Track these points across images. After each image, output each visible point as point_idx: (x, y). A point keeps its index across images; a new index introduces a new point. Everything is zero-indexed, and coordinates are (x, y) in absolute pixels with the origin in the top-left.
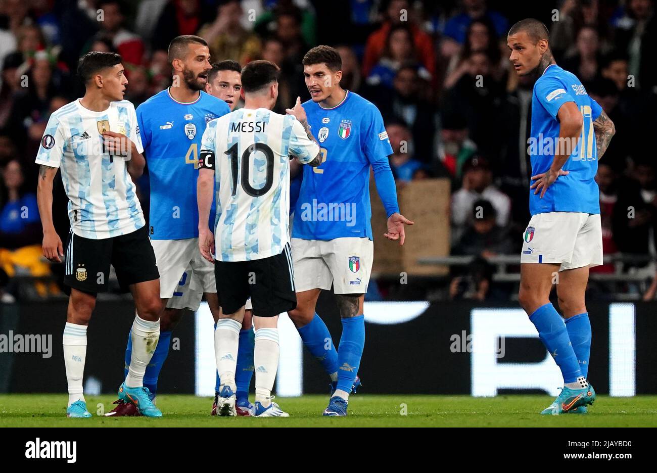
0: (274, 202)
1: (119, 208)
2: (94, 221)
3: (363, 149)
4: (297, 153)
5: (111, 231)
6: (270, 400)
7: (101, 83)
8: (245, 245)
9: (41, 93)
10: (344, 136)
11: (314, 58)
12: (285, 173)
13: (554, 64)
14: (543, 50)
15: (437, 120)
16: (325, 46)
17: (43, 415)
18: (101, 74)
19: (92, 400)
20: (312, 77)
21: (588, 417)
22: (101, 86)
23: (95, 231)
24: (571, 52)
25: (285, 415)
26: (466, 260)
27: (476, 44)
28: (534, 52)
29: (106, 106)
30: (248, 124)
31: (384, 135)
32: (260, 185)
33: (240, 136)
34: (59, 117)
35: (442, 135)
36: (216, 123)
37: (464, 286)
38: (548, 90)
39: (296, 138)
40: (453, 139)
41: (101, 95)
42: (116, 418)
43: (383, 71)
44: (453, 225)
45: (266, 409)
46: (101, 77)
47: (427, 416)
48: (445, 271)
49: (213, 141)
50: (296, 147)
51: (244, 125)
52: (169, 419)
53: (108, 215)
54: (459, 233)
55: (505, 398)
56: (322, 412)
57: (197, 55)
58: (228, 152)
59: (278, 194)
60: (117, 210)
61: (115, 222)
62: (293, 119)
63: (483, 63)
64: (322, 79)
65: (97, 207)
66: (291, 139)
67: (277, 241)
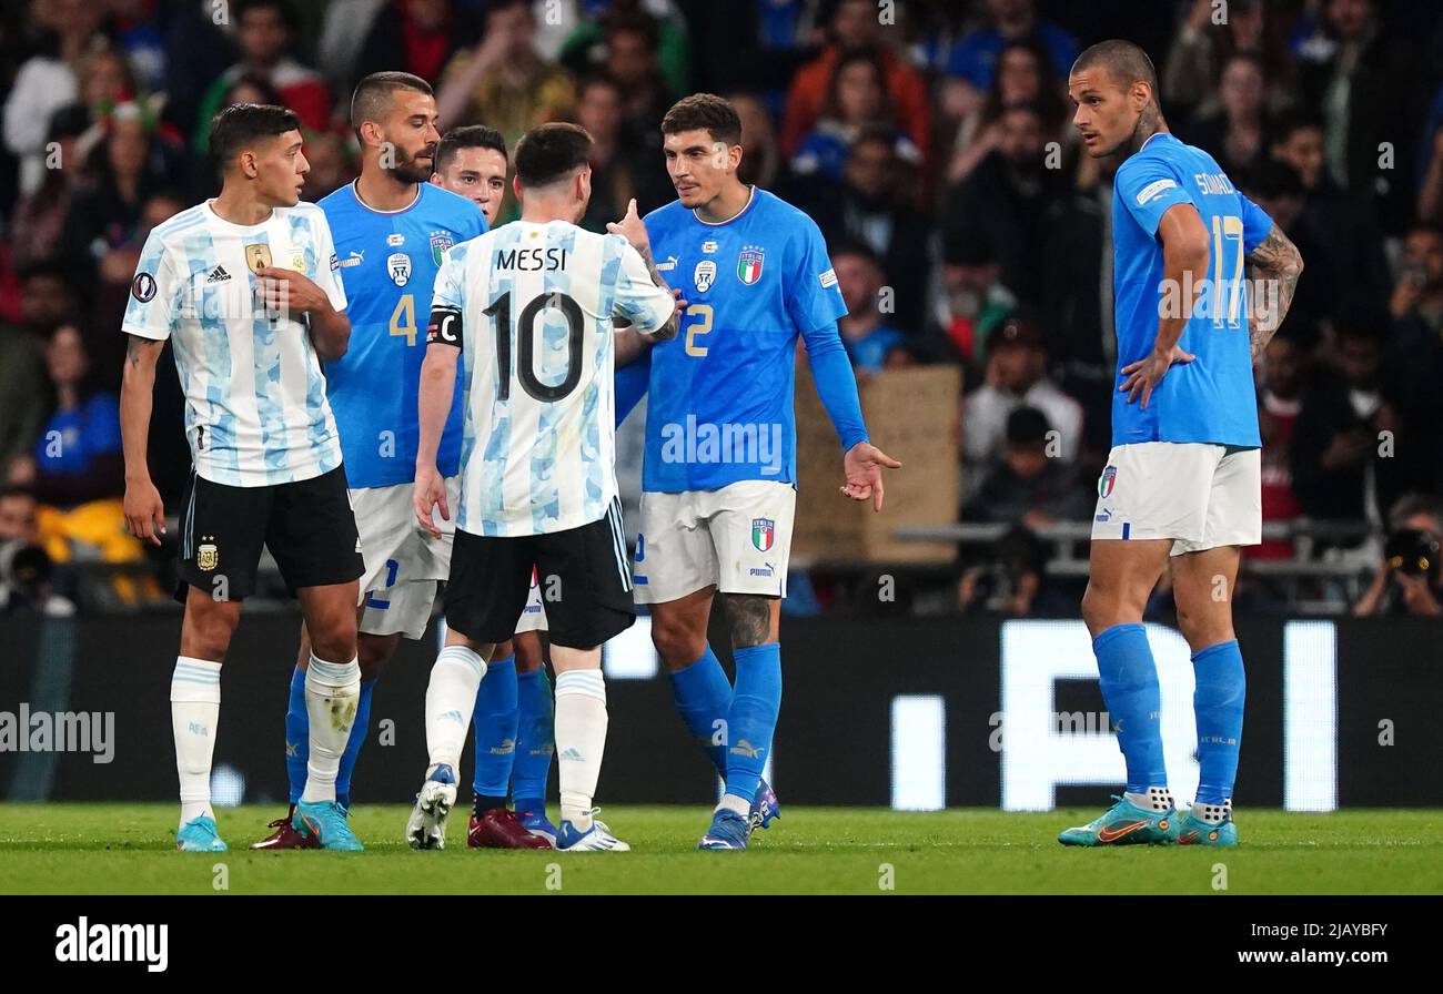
0: (587, 413)
1: (288, 425)
2: (236, 449)
3: (786, 305)
4: (630, 313)
5: (270, 472)
6: (590, 816)
7: (254, 169)
8: (532, 502)
9: (127, 188)
10: (748, 277)
11: (685, 119)
12: (604, 353)
13: (1165, 131)
14: (1140, 103)
15: (935, 246)
16: (707, 96)
17: (128, 846)
18: (252, 148)
19: (228, 817)
20: (680, 157)
21: (1239, 853)
22: (252, 173)
23: (238, 470)
24: (1207, 109)
25: (622, 847)
26: (990, 532)
27: (1013, 93)
28: (1123, 108)
29: (263, 217)
30: (531, 253)
31: (829, 278)
32: (557, 378)
33: (514, 278)
34: (164, 237)
35: (943, 277)
36: (464, 251)
37: (986, 585)
38: (1143, 181)
39: (629, 282)
40: (966, 286)
41: (252, 194)
42: (277, 852)
43: (825, 146)
44: (965, 460)
45: (582, 836)
46: (255, 157)
47: (912, 850)
48: (948, 554)
49: (459, 288)
50: (629, 301)
51: (523, 255)
52: (384, 854)
53: (266, 438)
54: (978, 478)
55: (1071, 813)
56: (696, 840)
57: (412, 114)
58: (489, 312)
59: (592, 398)
60: (284, 429)
61: (281, 454)
62: (623, 243)
63: (1029, 130)
64: (700, 162)
65: (243, 422)
66: (618, 284)
67: (595, 493)
